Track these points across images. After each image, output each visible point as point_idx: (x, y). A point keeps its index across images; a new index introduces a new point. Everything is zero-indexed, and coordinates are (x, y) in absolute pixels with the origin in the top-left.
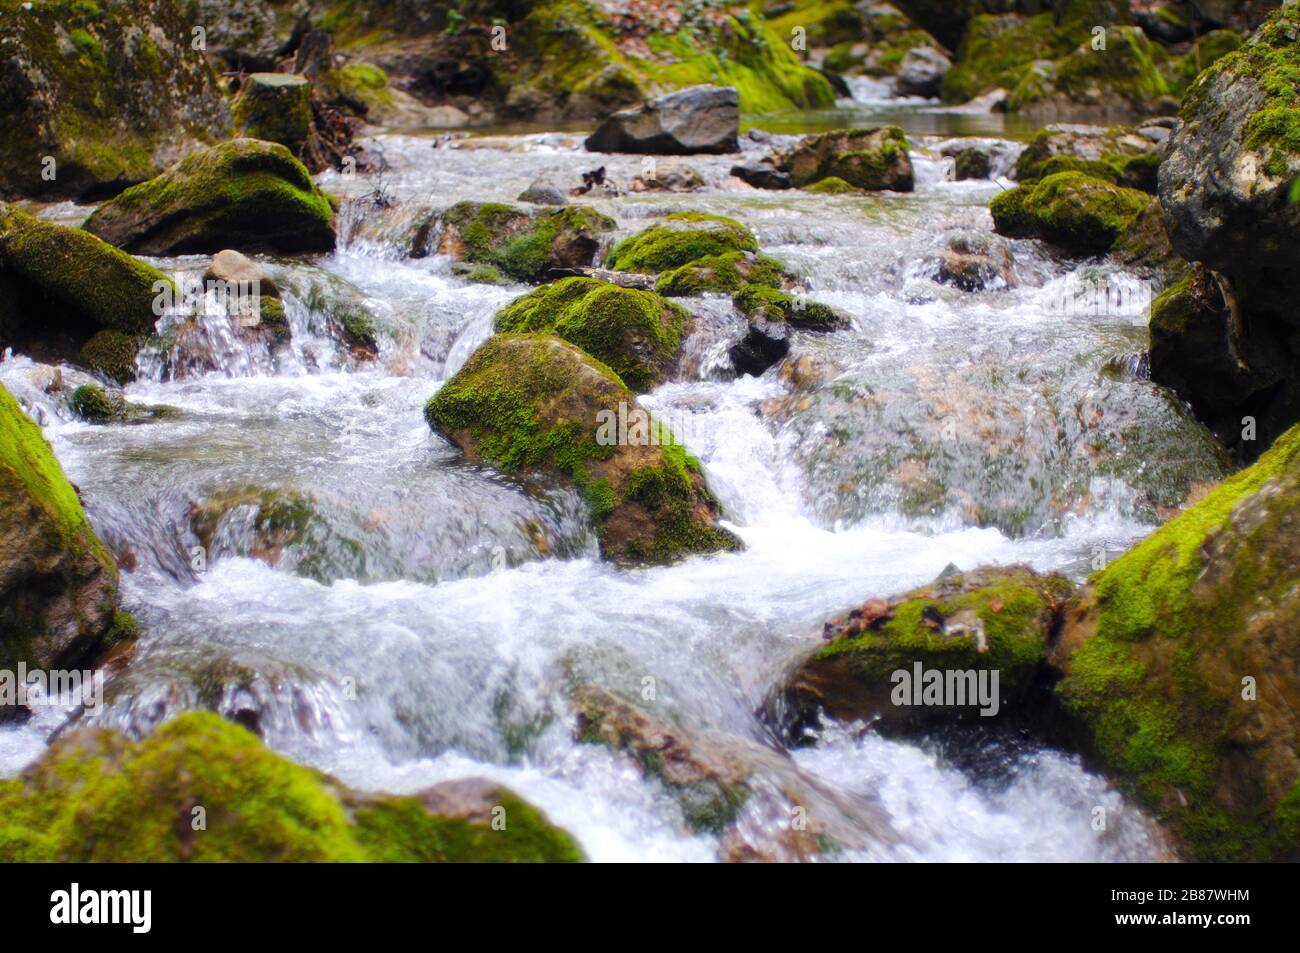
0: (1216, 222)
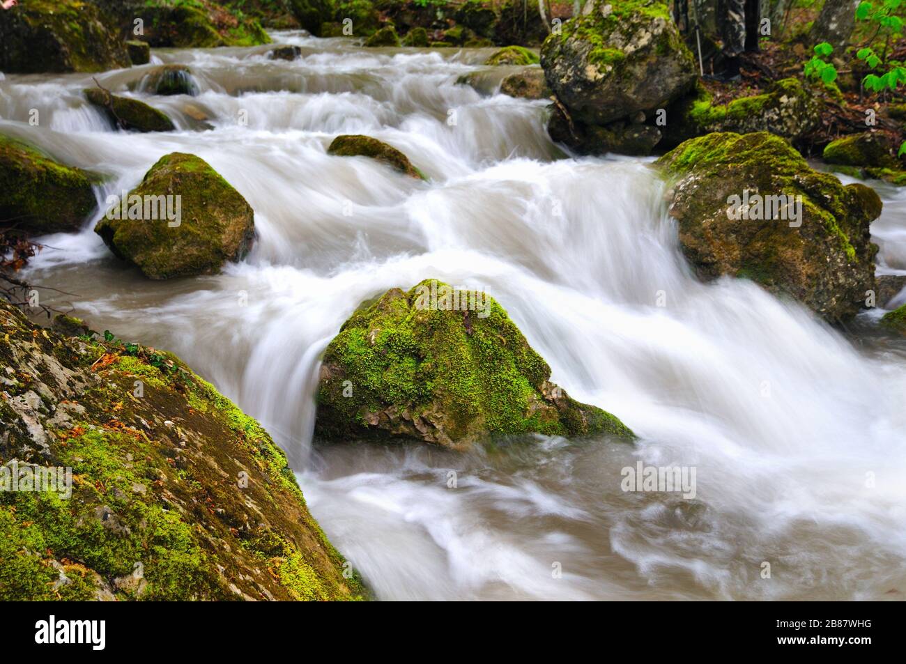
0: (580, 90)
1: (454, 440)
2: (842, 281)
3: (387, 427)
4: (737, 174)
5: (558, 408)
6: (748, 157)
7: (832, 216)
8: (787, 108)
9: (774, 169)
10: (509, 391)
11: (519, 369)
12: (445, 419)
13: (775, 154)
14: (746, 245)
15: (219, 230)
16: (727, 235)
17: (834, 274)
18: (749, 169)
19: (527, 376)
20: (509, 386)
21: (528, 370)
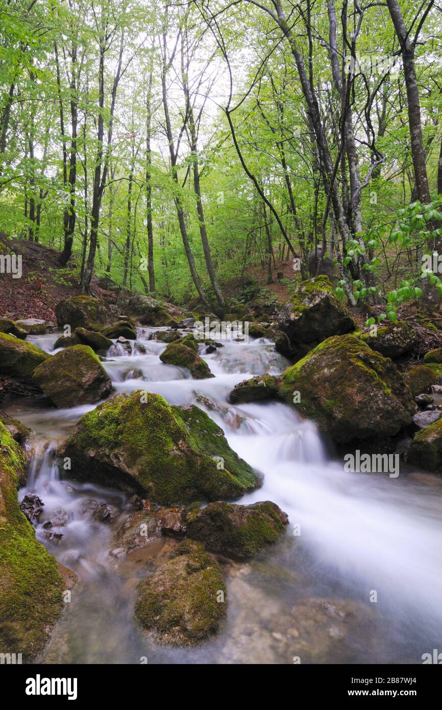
1: (129, 467)
2: (381, 406)
3: (99, 458)
4: (332, 353)
5: (186, 454)
6: (339, 345)
7: (375, 372)
8: (397, 333)
9: (348, 350)
10: (160, 443)
11: (168, 432)
12: (125, 455)
13: (350, 343)
14: (333, 388)
15: (82, 375)
16: (325, 383)
17: (377, 402)
18: (338, 350)
19: (172, 437)
20: (161, 441)
21: (172, 433)
